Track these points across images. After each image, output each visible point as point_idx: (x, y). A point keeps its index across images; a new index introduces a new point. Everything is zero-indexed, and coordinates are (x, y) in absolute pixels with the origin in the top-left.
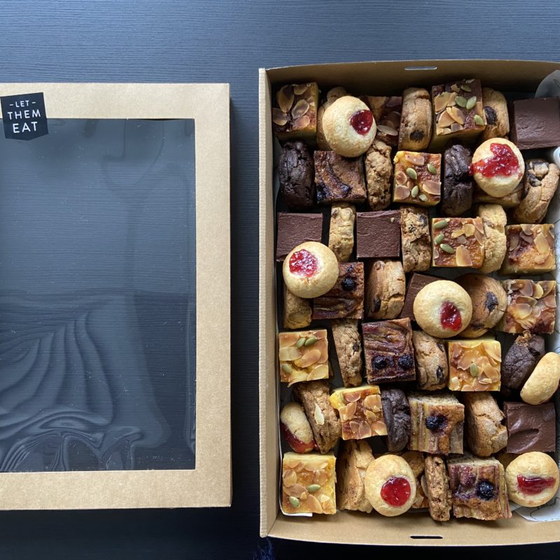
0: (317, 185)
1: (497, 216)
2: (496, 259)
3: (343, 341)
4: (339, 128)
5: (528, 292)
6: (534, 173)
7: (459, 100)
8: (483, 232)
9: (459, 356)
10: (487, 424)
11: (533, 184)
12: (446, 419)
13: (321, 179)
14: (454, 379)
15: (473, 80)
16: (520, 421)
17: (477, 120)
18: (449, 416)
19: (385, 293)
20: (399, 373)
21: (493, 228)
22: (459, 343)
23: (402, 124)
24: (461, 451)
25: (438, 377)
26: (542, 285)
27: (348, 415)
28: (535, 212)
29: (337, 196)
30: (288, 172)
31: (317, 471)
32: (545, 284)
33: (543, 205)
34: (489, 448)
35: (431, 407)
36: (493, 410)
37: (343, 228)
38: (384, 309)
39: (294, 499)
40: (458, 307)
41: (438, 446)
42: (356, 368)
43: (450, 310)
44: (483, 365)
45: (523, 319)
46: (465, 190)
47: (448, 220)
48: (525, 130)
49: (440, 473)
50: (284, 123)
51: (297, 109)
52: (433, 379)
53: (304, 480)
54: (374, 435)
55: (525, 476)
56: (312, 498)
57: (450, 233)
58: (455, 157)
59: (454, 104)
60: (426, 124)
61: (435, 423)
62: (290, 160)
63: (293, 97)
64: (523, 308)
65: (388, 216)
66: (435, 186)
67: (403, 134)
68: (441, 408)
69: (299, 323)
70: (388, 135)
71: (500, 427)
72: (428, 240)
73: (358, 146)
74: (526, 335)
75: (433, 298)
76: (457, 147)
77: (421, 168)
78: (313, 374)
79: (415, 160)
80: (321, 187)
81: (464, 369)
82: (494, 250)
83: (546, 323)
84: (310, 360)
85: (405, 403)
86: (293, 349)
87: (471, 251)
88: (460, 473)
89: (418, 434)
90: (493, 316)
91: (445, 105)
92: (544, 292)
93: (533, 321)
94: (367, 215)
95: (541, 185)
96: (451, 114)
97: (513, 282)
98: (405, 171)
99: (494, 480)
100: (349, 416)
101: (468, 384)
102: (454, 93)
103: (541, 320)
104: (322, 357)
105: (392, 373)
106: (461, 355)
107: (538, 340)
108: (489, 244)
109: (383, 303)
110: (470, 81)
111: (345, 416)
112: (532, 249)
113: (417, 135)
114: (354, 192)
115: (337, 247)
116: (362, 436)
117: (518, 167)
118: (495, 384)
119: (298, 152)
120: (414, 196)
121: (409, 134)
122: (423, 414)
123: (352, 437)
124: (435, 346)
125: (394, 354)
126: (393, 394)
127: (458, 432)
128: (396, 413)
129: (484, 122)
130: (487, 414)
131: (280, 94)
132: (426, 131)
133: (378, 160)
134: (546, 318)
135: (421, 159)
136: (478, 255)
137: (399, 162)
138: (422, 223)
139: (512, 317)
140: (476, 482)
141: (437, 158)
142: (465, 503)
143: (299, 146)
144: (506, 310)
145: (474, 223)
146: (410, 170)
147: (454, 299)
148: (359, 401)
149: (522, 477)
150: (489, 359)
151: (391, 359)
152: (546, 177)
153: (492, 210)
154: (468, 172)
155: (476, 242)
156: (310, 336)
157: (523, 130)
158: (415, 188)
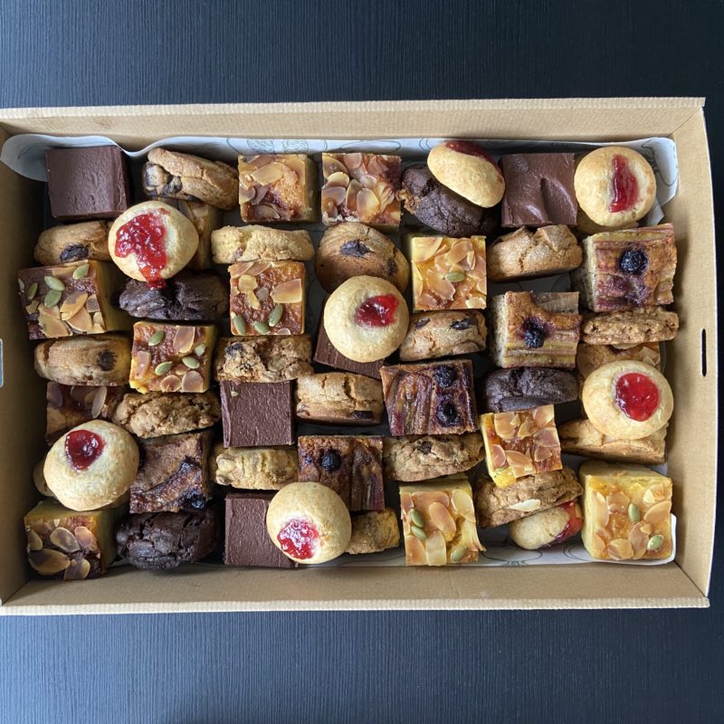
0: (182, 507)
1: (227, 242)
2: (291, 245)
3: (415, 470)
4: (91, 488)
5: (340, 194)
6: (162, 186)
7: (51, 302)
8: (251, 264)
9: (435, 297)
10: (535, 258)
11: (178, 189)
12: (529, 319)
13: (173, 502)
14: (469, 305)
15: (20, 281)
16: (530, 207)
17: (80, 274)
18: (523, 315)
19: (344, 406)
20: (462, 385)
21: (244, 248)
22: (416, 298)
23: (88, 384)
24: (576, 295)
25: (468, 328)
26: (330, 174)
27: (524, 463)
28: (221, 184)
29: (198, 478)
30: (162, 555)
31: (609, 508)
32: (327, 168)
33: (209, 175)
34: (569, 253)
35: (511, 340)
36: (514, 248)
37: (247, 470)
38: (368, 405)
39: (650, 544)
40: (363, 301)
41: (568, 330)
42: (455, 450)
43: (368, 313)
44: (447, 264)
45: (380, 202)
46: (187, 292)
47: (233, 315)
48: (97, 200)
49: (608, 327)
50: (86, 564)
51: (65, 545)
52: (470, 335)
53: (623, 526)
54: (554, 424)
55: (610, 201)
56: (649, 516)
57: (253, 311)
58: (138, 306)
59: (56, 309)
60: (87, 349)
61: (533, 335)
62: (142, 553)
63: (48, 551)
64: (363, 202)
65: (228, 400)
66: (182, 336)
67: (104, 381)
68: (511, 327)
69: (390, 530)
70: (106, 403)
71: (539, 237)
72: (264, 343)
73: (121, 455)
74: (403, 197)
75: (349, 338)
76: (123, 303)
77: (155, 356)
78: (466, 513)
79: (142, 365)
80: (186, 502)
81: (454, 291)
82: (277, 247)
83: (386, 169)
84: (444, 519)
85: (507, 377)
86: (429, 543)
87: (279, 280)
88: (608, 297)
89: (552, 356)
90: (375, 247)
91: (58, 322)
92: (340, 170)
93: (382, 187)
94: (227, 432)
95: (179, 177)
96: (72, 314)
97: (325, 215)
98: (160, 378)
99: (617, 250)
100: (527, 463)
101: (476, 285)
102: (40, 309)
103: (380, 175)
104: (440, 500)
105: (462, 397)
106: (433, 294)
107: (410, 180)
108: (268, 255)
109: (358, 408)
110: (22, 285)
111: (526, 469)
112: (276, 188)
113: (106, 361)
114: (192, 453)
115: (275, 479)
116: (556, 443)
117: (151, 215)
118: (475, 246)
119: (131, 539)
120: (198, 366)
121: (103, 372)
122: (521, 348)
123: (558, 457)
124: (420, 331)
125: (434, 392)
126: (494, 394)
127: (548, 300)
128: (520, 391)
129: (83, 264)
130: (519, 256)
131: (43, 570)
132: (98, 350)
133: (143, 422)
134: (378, 168)
135: (141, 356)
136: (285, 271)
137: (146, 386)
138: (237, 352)
139: (377, 216)
140: (621, 275)
141: (140, 330)
142: (652, 291)
143: (122, 538)
144: (367, 225)
145: (237, 276)
146: (158, 371)
147: (349, 308)
148: (504, 445)
149: (612, 205)
150: (438, 255)
151: (442, 399)
152: (166, 169)
153: (219, 248)
154: (160, 290)
155: (267, 273)
156: (408, 518)
157: (97, 203)
158: (186, 362)
